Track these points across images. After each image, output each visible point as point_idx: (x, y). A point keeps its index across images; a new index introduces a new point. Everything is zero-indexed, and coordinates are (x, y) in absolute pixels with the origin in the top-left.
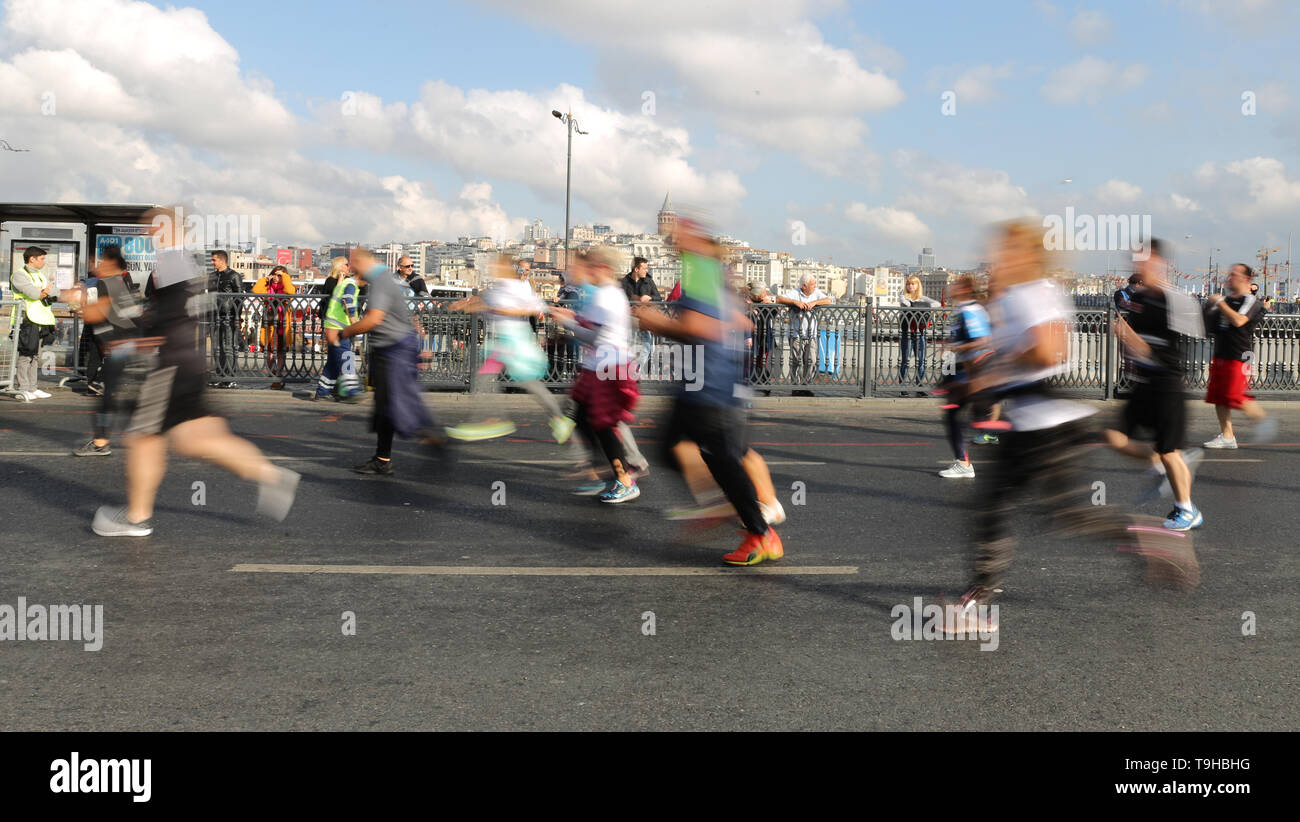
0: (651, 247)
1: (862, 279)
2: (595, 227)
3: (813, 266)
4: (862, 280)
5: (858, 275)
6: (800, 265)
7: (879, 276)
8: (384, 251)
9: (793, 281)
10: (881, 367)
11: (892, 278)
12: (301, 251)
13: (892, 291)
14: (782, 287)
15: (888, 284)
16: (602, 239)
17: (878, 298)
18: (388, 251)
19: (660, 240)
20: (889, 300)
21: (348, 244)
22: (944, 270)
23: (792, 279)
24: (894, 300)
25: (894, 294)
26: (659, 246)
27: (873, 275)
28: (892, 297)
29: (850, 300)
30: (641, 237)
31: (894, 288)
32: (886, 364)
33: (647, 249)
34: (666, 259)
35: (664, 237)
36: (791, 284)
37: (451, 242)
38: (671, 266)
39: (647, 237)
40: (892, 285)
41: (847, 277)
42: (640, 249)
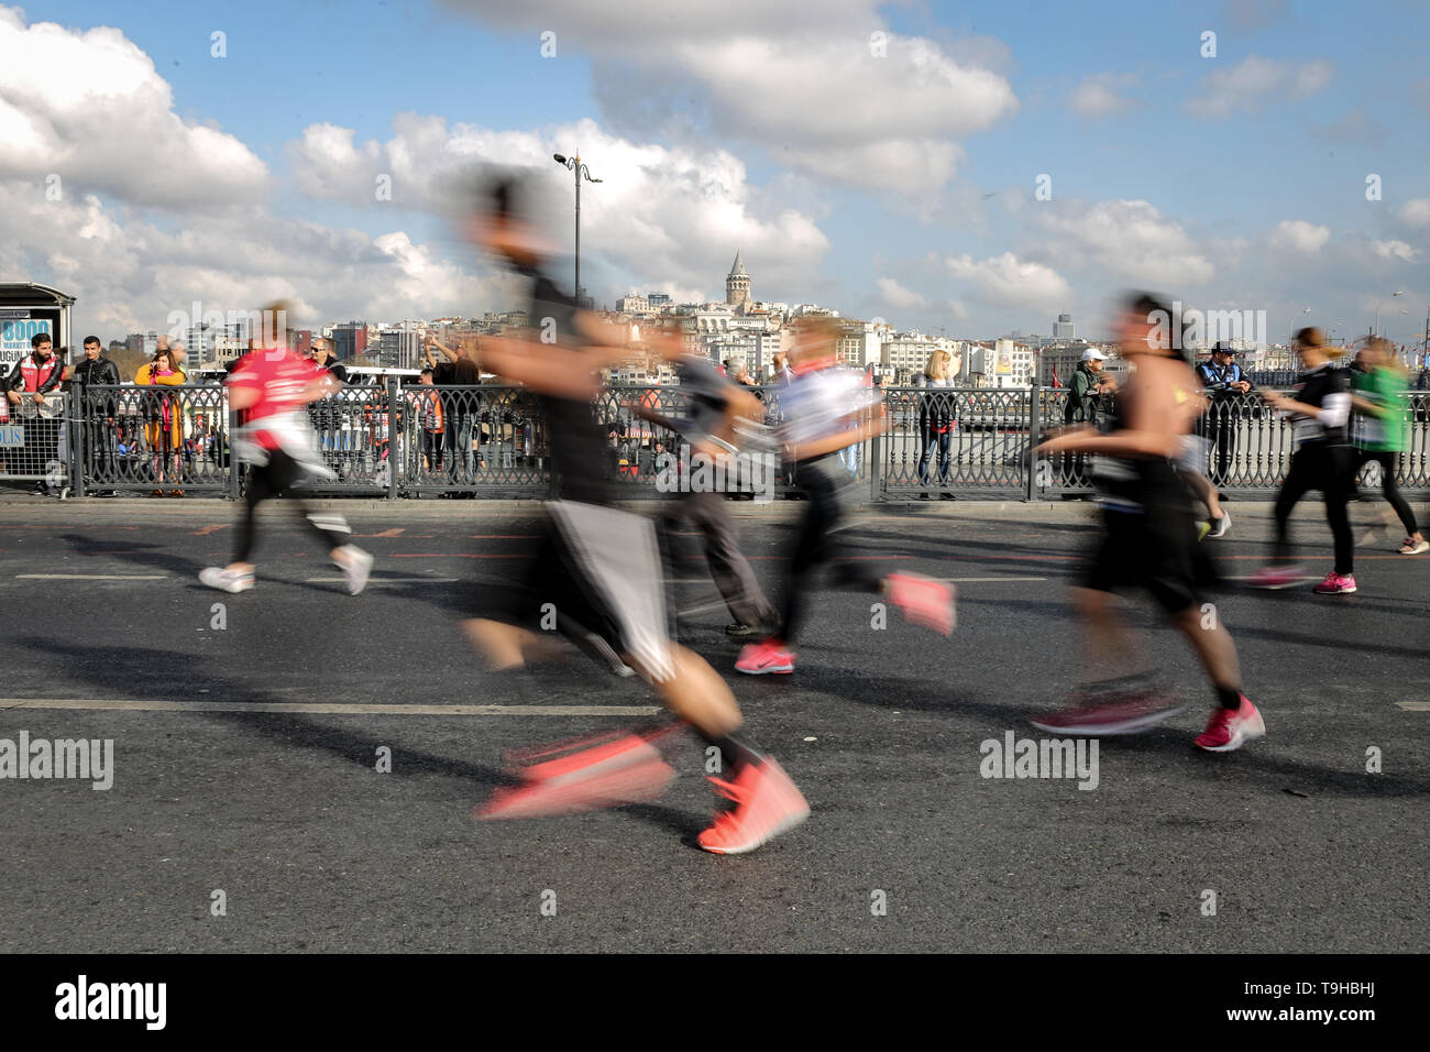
0: (718, 319)
1: (980, 355)
2: (650, 297)
3: (918, 339)
4: (980, 357)
5: (975, 350)
6: (902, 339)
7: (1001, 351)
8: (396, 332)
9: (894, 359)
10: (893, 462)
11: (1018, 353)
12: (298, 333)
13: (1017, 369)
14: (880, 366)
15: (1012, 361)
16: (658, 311)
17: (1000, 379)
18: (401, 331)
19: (729, 311)
20: (1014, 380)
21: (353, 324)
22: (1085, 342)
23: (892, 355)
24: (1020, 380)
25: (1020, 373)
26: (727, 319)
27: (994, 349)
28: (1017, 376)
29: (965, 381)
30: (706, 307)
31: (1020, 365)
32: (899, 459)
33: (714, 322)
34: (736, 334)
35: (734, 307)
36: (892, 362)
37: (477, 318)
38: (742, 342)
39: (713, 307)
40: (1017, 361)
41: (961, 353)
42: (704, 322)
